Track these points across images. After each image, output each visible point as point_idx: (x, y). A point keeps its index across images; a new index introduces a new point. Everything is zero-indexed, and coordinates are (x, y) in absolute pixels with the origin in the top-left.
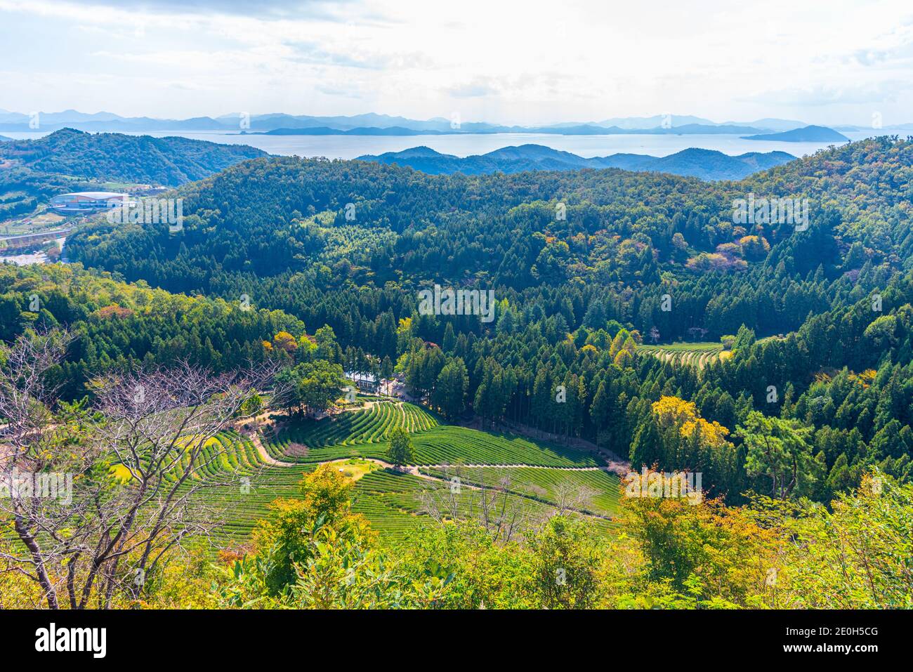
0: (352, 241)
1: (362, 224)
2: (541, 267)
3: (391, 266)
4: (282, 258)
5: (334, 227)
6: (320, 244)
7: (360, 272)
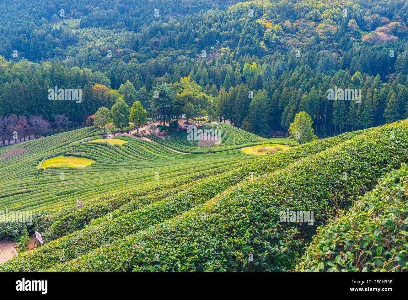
0: (99, 38)
1: (104, 27)
2: (267, 42)
3: (150, 48)
4: (44, 51)
5: (81, 29)
6: (73, 40)
7: (125, 52)
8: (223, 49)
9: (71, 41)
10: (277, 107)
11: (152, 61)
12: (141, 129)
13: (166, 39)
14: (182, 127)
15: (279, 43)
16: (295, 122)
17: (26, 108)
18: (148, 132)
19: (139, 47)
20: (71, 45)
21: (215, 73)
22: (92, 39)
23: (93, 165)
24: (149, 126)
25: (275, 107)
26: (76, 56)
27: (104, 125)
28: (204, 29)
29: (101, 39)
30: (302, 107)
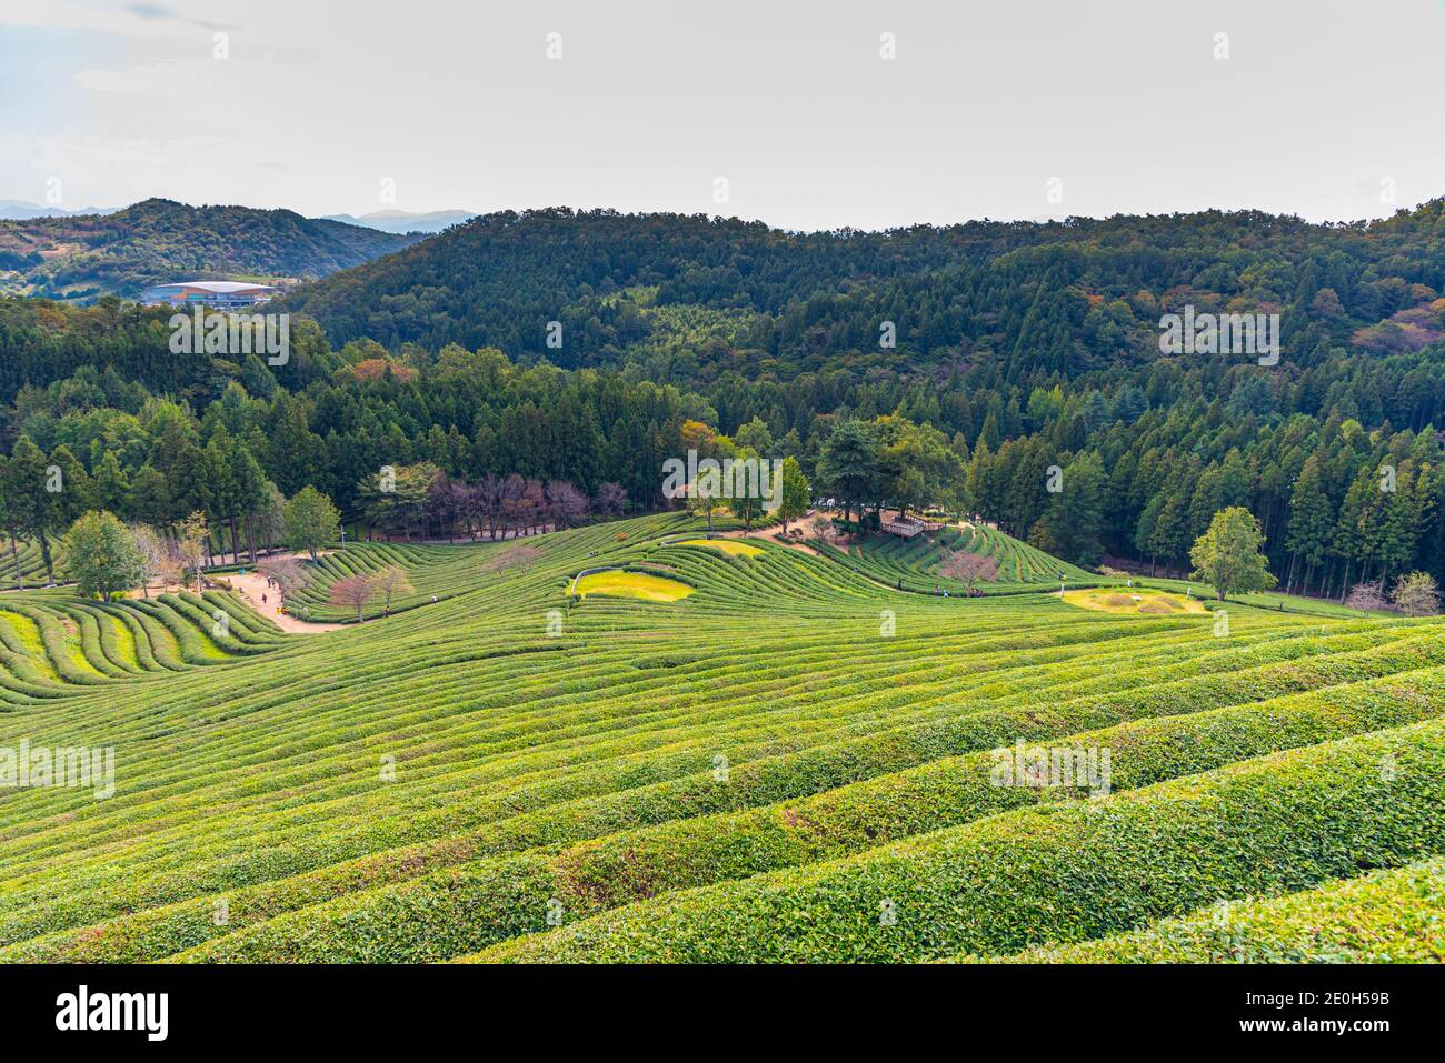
0: (693, 328)
1: (705, 303)
2: (1090, 343)
3: (805, 349)
4: (582, 352)
5: (659, 306)
6: (642, 331)
7: (749, 358)
8: (977, 356)
9: (636, 332)
10: (1124, 498)
11: (809, 379)
12: (791, 527)
13: (842, 329)
14: (889, 529)
15: (1122, 344)
16: (1211, 534)
17: (543, 462)
18: (809, 533)
19: (780, 346)
20: (636, 340)
21: (958, 408)
22: (680, 328)
23: (694, 599)
24: (813, 519)
25: (1119, 497)
26: (647, 362)
27: (709, 509)
28: (933, 309)
29: (698, 328)
30: (1201, 500)
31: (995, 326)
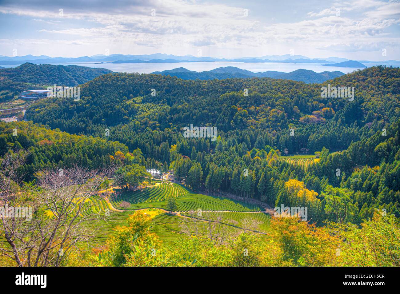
0: (150, 110)
1: (154, 102)
2: (235, 121)
3: (167, 121)
4: (118, 118)
5: (142, 104)
6: (135, 111)
7: (153, 124)
8: (208, 125)
13: (177, 116)
15: (243, 122)
19: (162, 120)
20: (133, 114)
22: (146, 110)
31: (214, 116)
